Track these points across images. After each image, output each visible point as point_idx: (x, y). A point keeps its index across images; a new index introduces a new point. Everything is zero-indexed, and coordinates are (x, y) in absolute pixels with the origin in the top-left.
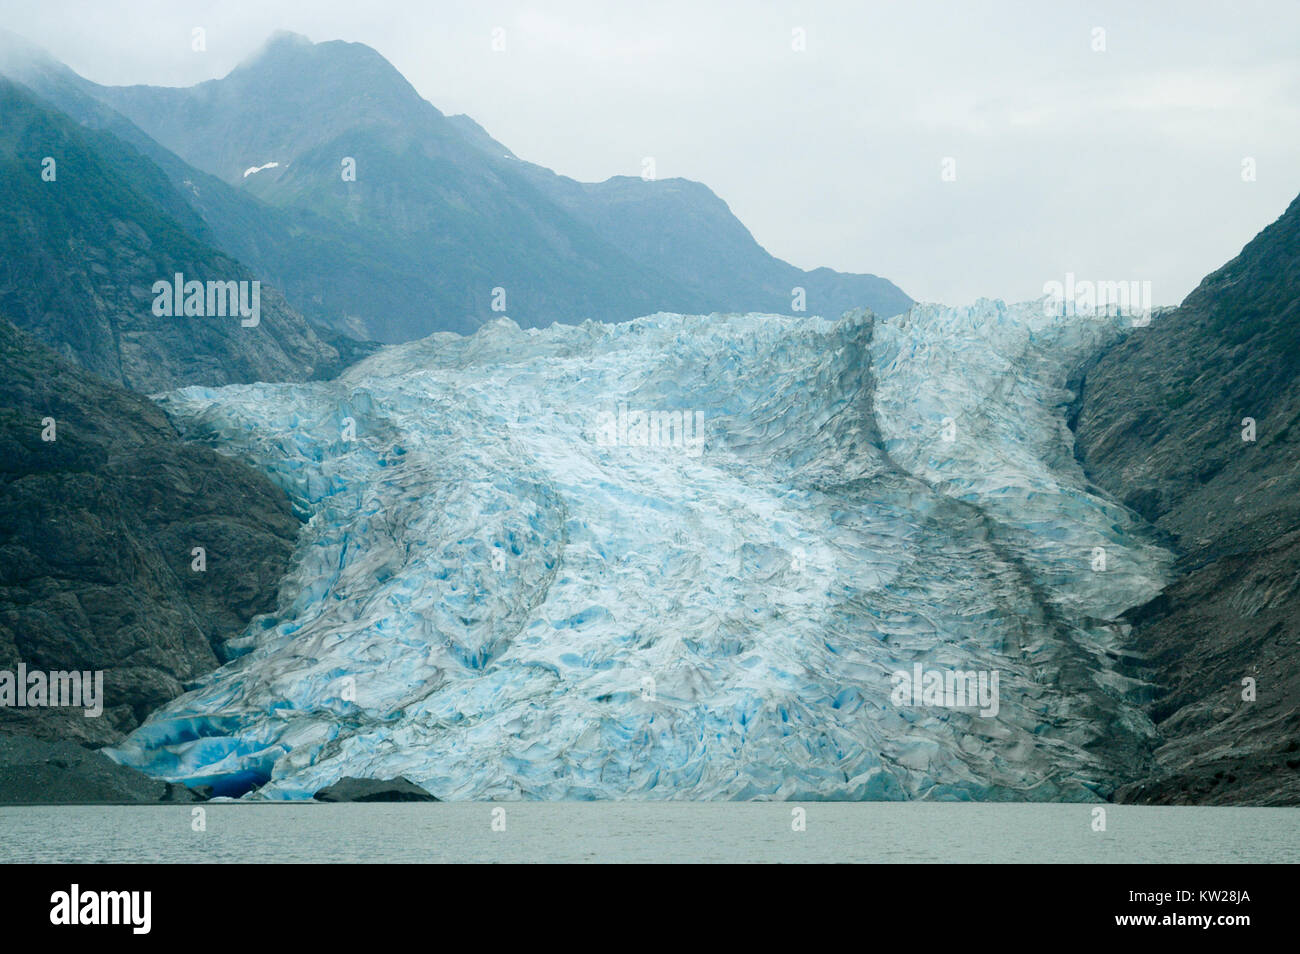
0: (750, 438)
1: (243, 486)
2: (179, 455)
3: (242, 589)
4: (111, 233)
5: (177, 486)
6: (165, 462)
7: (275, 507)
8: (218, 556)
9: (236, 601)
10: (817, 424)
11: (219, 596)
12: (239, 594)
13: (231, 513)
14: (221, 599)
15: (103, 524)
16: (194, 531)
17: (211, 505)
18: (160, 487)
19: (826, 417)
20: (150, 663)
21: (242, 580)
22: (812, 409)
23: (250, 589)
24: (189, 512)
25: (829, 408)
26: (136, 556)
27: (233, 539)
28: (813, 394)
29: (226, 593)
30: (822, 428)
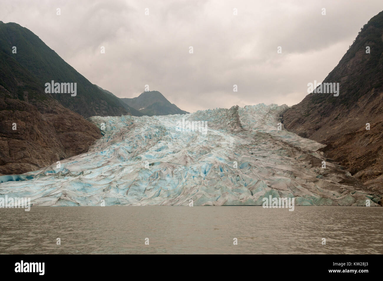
0: (213, 125)
1: (86, 126)
2: (69, 117)
3: (79, 149)
4: (100, 102)
5: (67, 124)
6: (65, 118)
7: (95, 131)
8: (75, 141)
9: (78, 152)
10: (227, 123)
11: (74, 150)
12: (79, 150)
13: (81, 131)
14: (74, 151)
15: (26, 125)
16: (69, 135)
17: (76, 129)
18: (62, 124)
19: (229, 122)
20: (28, 162)
21: (80, 147)
22: (226, 120)
23: (82, 149)
24: (69, 130)
25: (230, 120)
26: (38, 135)
27: (79, 137)
28: (226, 118)
29: (76, 150)
30: (228, 124)
